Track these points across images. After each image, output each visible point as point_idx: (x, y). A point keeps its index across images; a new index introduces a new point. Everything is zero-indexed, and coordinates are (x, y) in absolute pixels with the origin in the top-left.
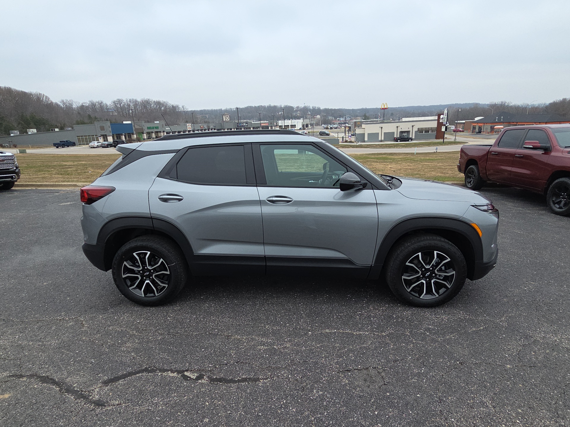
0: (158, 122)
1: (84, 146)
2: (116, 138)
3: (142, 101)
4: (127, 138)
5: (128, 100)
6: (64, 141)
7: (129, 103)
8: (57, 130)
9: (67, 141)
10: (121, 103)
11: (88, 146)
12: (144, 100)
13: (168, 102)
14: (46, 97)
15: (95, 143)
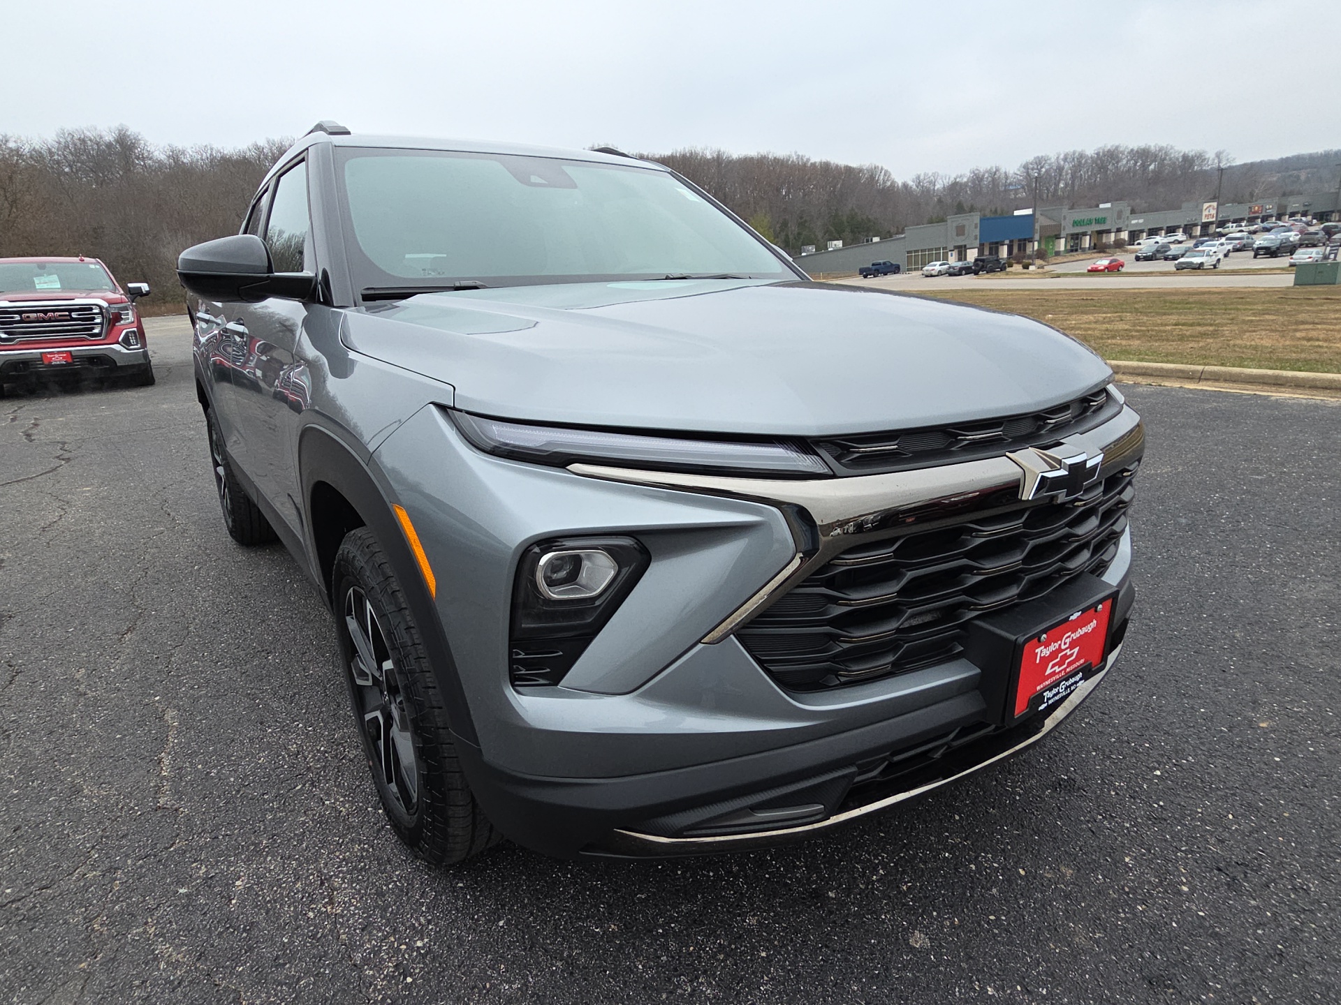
0: (1108, 205)
1: (914, 273)
2: (986, 252)
3: (1098, 154)
4: (1015, 250)
5: (1062, 156)
6: (880, 264)
7: (1062, 163)
8: (876, 239)
9: (884, 263)
10: (1042, 167)
11: (920, 272)
12: (1104, 152)
13: (1172, 148)
14: (886, 172)
15: (936, 266)
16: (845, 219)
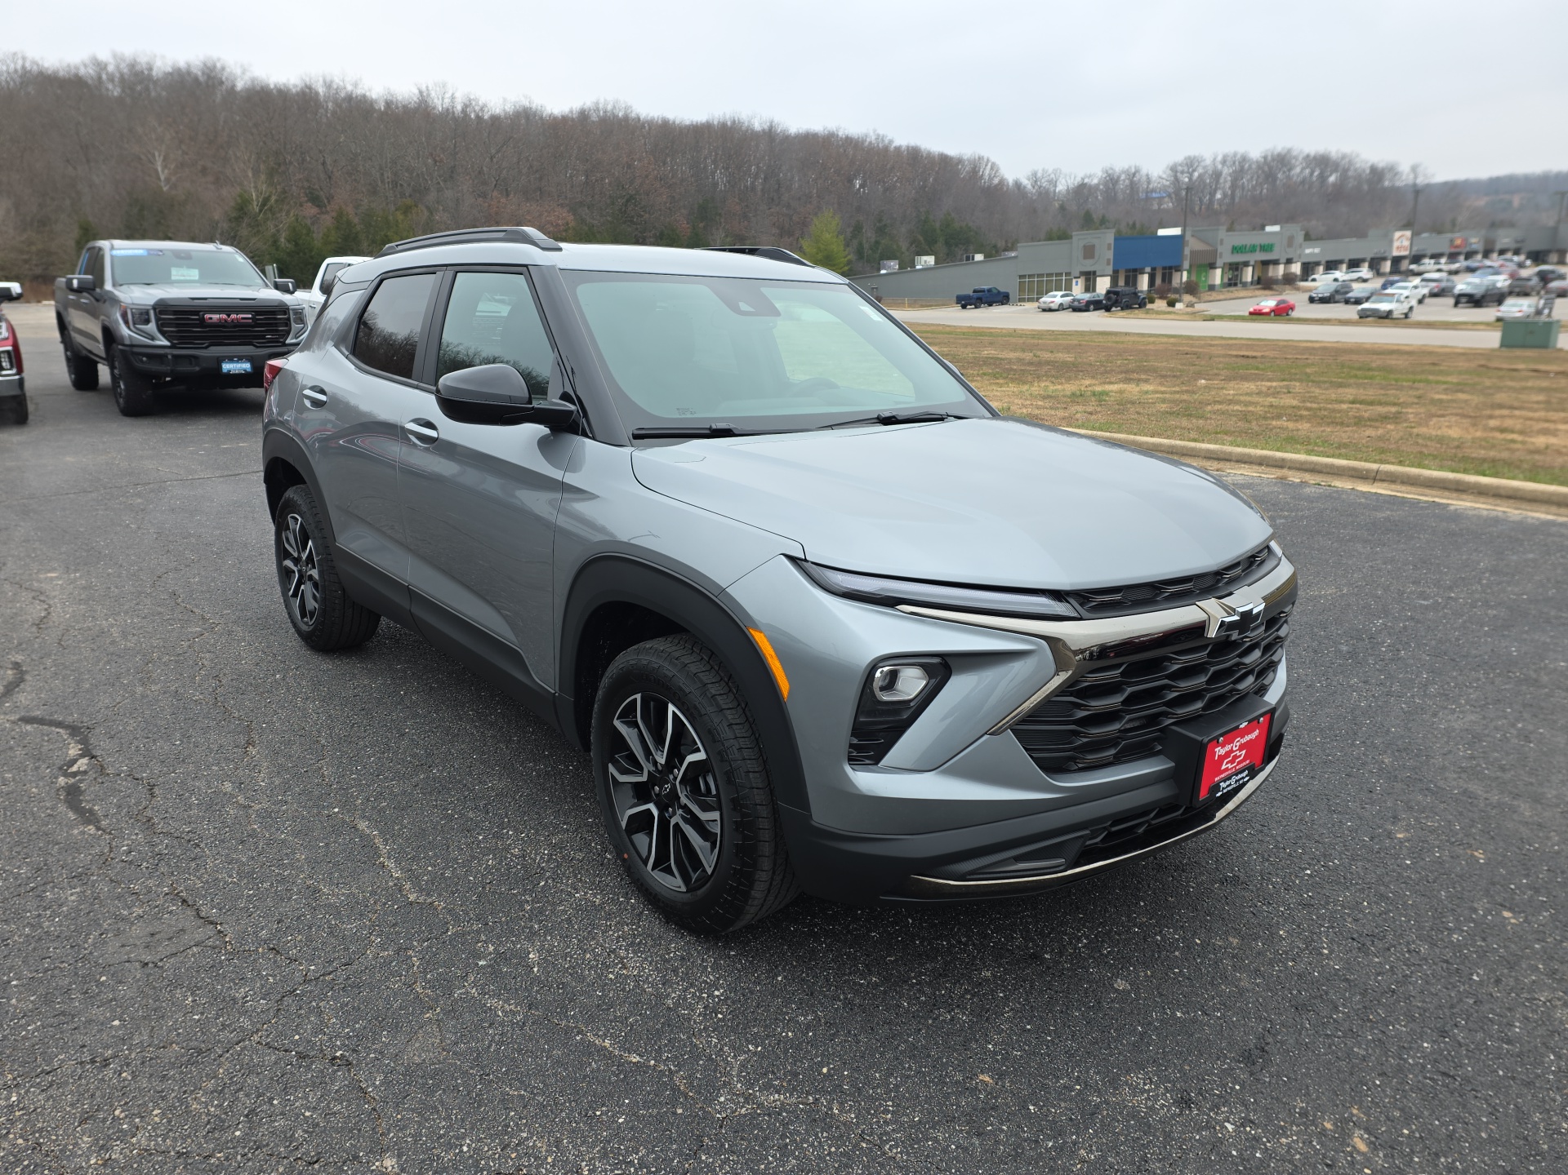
0: (1276, 228)
1: (1028, 305)
2: (1121, 282)
3: (1265, 158)
4: (1158, 281)
5: (1220, 158)
6: (983, 291)
7: (1220, 166)
8: (979, 257)
9: (989, 290)
10: (1194, 171)
11: (1036, 304)
12: (1272, 155)
13: (1358, 156)
14: (993, 165)
15: (1056, 298)
16: (938, 225)
